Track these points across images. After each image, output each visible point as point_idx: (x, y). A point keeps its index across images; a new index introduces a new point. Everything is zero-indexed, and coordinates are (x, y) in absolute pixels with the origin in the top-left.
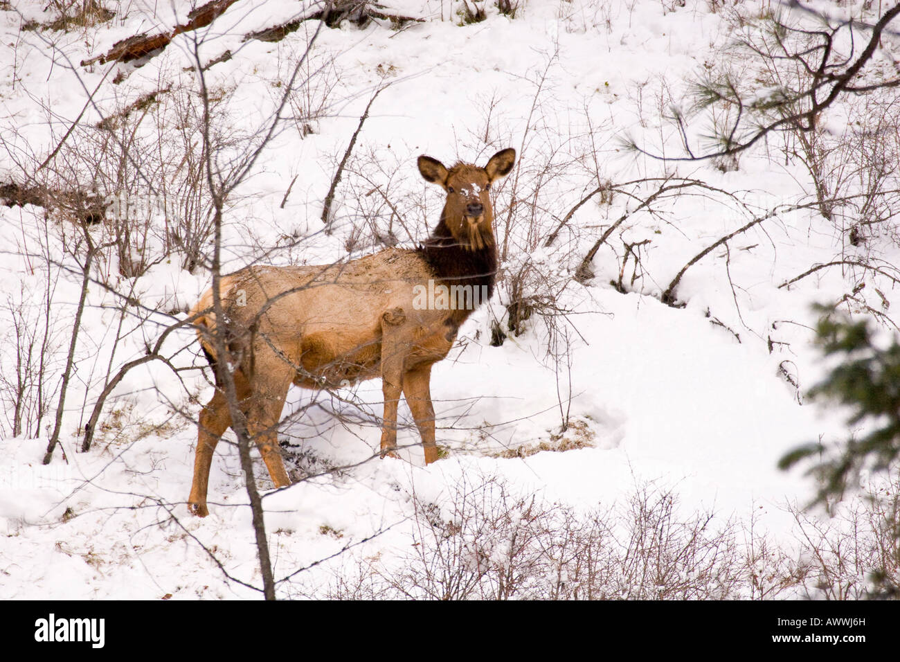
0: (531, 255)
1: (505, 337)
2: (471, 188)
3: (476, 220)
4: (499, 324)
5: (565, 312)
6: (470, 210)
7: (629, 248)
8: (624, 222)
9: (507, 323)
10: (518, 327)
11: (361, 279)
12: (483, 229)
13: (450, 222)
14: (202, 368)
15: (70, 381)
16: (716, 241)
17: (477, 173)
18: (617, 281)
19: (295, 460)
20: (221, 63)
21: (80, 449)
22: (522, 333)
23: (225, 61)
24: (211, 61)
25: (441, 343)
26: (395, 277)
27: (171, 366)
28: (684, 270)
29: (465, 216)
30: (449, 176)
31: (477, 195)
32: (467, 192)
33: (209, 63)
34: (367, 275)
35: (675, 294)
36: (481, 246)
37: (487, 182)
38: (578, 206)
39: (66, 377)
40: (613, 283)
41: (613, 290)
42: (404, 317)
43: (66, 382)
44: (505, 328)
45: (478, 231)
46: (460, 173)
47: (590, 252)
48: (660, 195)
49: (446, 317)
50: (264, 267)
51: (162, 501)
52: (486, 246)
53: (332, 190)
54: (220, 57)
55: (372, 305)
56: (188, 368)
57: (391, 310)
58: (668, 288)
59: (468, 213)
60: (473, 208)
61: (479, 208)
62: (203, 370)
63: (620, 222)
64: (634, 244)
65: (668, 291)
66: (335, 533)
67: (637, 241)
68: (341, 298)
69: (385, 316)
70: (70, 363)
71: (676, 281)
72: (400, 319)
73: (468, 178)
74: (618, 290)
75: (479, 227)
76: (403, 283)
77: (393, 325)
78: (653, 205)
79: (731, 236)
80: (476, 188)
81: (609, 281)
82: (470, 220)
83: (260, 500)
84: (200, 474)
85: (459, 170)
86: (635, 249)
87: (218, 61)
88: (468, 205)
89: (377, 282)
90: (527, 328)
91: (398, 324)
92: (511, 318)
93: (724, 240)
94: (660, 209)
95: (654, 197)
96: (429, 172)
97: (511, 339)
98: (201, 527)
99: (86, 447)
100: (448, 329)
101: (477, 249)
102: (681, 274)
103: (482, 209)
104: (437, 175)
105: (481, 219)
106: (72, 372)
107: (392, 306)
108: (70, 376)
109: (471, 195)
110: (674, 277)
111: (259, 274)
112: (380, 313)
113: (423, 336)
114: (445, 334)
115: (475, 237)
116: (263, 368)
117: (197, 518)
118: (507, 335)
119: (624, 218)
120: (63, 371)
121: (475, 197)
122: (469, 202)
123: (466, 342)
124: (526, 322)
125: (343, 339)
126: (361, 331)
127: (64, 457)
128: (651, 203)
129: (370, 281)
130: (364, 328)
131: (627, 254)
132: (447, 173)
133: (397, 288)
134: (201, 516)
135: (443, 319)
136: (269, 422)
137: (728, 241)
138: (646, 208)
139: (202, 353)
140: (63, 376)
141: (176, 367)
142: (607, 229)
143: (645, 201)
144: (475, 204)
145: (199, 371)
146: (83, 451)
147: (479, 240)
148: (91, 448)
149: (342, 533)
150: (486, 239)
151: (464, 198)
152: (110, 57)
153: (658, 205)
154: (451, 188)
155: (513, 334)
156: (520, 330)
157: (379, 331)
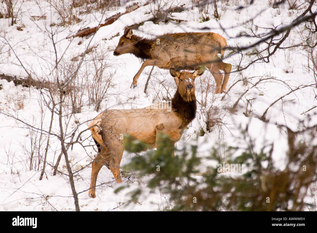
0: (213, 104)
1: (205, 133)
2: (188, 80)
3: (190, 91)
4: (202, 128)
5: (225, 124)
6: (188, 87)
7: (248, 101)
8: (247, 92)
9: (206, 128)
10: (210, 129)
11: (149, 114)
12: (192, 94)
13: (180, 91)
14: (93, 146)
15: (48, 151)
16: (278, 98)
17: (190, 74)
18: (245, 113)
19: (128, 177)
20: (116, 37)
21: (52, 175)
22: (211, 131)
23: (117, 36)
24: (112, 36)
25: (177, 135)
26: (161, 113)
27: (82, 145)
28: (268, 108)
29: (186, 89)
30: (180, 75)
31: (191, 82)
32: (187, 81)
33: (112, 37)
34: (151, 112)
35: (265, 117)
36: (191, 100)
37: (194, 78)
38: (232, 86)
39: (47, 149)
40: (244, 113)
41: (244, 116)
42: (164, 127)
43: (47, 151)
44: (205, 130)
45: (190, 95)
46: (185, 74)
47: (236, 103)
48: (260, 82)
49: (179, 126)
50: (115, 110)
51: (44, 195)
52: (193, 100)
53: (148, 81)
54: (116, 35)
55: (152, 123)
56: (88, 146)
57: (159, 124)
58: (263, 115)
59: (187, 88)
60: (190, 86)
61: (191, 86)
62: (93, 147)
63: (246, 92)
64: (250, 100)
65: (263, 116)
66: (139, 203)
67: (251, 99)
68: (142, 121)
69: (157, 126)
70: (48, 145)
71: (266, 113)
72: (162, 127)
73: (188, 76)
74: (245, 116)
75: (191, 93)
76: (164, 115)
77: (159, 129)
78: (257, 86)
79: (284, 96)
80: (191, 80)
81: (243, 113)
82: (188, 91)
83: (77, 195)
84: (93, 183)
85: (184, 73)
86: (250, 101)
87: (115, 36)
88: (188, 85)
89: (155, 115)
90: (213, 130)
91: (161, 129)
92: (207, 126)
93: (281, 98)
94: (260, 87)
95: (258, 83)
96: (174, 74)
97: (207, 134)
98: (93, 202)
99: (55, 174)
100: (180, 130)
101: (190, 101)
102: (267, 110)
103: (192, 87)
104: (176, 75)
105: (192, 90)
106: (49, 148)
107: (159, 123)
108: (48, 149)
109: (189, 82)
110: (265, 111)
111: (113, 112)
112: (155, 126)
113: (171, 133)
114: (179, 132)
115: (189, 97)
116: (114, 146)
117: (92, 198)
118: (206, 132)
119: (248, 90)
120: (46, 147)
121: (190, 82)
122: (188, 84)
123: (190, 135)
124: (212, 127)
125: (142, 135)
126: (149, 132)
127: (47, 177)
128: (257, 85)
129: (152, 114)
130: (150, 131)
131: (248, 103)
132: (180, 74)
133: (161, 116)
134: (93, 198)
135: (178, 127)
136: (116, 164)
137: (283, 98)
138: (255, 87)
139: (93, 140)
140: (46, 149)
141: (84, 146)
142: (242, 94)
143: (254, 84)
144: (190, 85)
145: (92, 147)
146: (54, 175)
147: (190, 98)
148: (56, 174)
149: (141, 203)
150: (193, 97)
151: (186, 83)
152: (77, 36)
153: (260, 85)
154: (181, 79)
155: (208, 132)
156: (211, 130)
157: (155, 132)
